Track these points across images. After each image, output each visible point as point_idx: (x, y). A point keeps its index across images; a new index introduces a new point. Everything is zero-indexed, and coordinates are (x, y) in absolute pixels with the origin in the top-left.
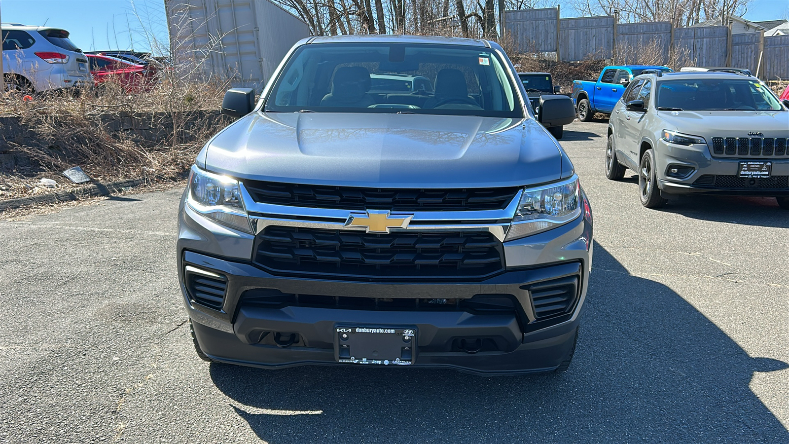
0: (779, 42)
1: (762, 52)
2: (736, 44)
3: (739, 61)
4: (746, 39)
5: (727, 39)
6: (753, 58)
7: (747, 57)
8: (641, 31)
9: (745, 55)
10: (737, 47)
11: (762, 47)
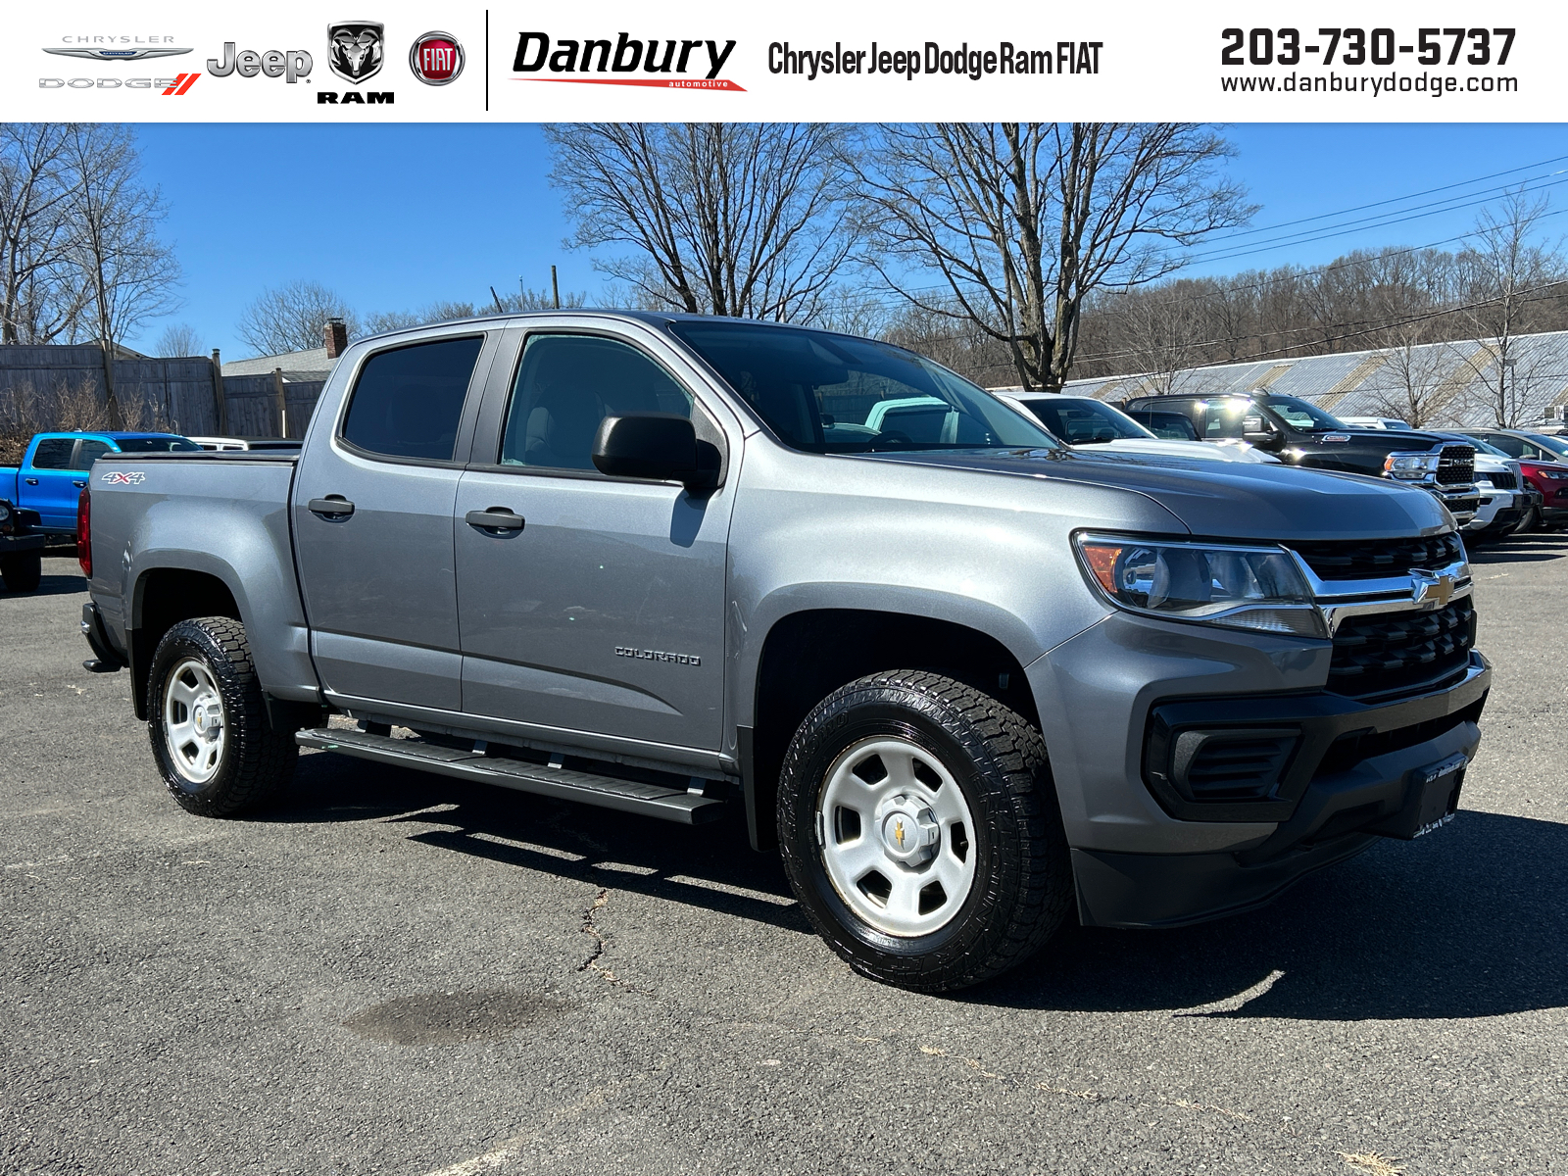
0: (311, 394)
1: (284, 412)
2: (232, 394)
3: (242, 427)
4: (250, 386)
5: (214, 385)
6: (268, 421)
7: (257, 420)
8: (42, 362)
9: (254, 417)
10: (235, 400)
11: (282, 401)
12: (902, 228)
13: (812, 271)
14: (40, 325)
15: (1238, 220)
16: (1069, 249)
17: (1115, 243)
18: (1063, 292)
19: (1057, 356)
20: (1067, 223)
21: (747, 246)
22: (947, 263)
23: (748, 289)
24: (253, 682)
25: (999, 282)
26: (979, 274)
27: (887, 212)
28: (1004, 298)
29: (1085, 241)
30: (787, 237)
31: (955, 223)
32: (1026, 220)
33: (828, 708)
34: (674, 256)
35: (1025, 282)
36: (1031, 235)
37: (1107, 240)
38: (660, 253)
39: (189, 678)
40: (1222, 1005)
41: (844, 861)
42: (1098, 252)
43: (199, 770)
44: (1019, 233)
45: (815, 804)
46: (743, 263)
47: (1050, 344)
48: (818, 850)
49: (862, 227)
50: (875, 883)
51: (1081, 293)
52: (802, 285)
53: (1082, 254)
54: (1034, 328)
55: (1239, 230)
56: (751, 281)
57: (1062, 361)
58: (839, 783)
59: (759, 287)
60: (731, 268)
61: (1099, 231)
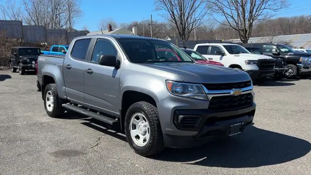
12: (217, 8)
13: (200, 16)
14: (61, 24)
15: (287, 7)
16: (251, 12)
17: (261, 11)
18: (249, 21)
19: (247, 34)
20: (251, 7)
21: (188, 11)
22: (226, 15)
23: (187, 19)
24: (58, 95)
25: (236, 18)
26: (232, 17)
27: (214, 5)
28: (237, 21)
29: (254, 10)
30: (195, 9)
31: (228, 7)
32: (242, 6)
33: (131, 107)
34: (173, 13)
35: (242, 19)
36: (243, 9)
37: (259, 10)
38: (171, 12)
39: (49, 94)
40: (191, 162)
41: (133, 133)
42: (257, 13)
43: (50, 109)
44: (241, 9)
45: (129, 123)
46: (186, 14)
47: (246, 31)
48: (130, 131)
49: (210, 8)
50: (137, 137)
51: (253, 21)
52: (198, 19)
53: (254, 13)
54: (243, 28)
55: (287, 8)
56: (188, 18)
57: (248, 34)
58: (133, 120)
59: (189, 19)
60: (184, 15)
61: (257, 9)
